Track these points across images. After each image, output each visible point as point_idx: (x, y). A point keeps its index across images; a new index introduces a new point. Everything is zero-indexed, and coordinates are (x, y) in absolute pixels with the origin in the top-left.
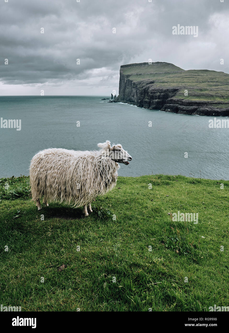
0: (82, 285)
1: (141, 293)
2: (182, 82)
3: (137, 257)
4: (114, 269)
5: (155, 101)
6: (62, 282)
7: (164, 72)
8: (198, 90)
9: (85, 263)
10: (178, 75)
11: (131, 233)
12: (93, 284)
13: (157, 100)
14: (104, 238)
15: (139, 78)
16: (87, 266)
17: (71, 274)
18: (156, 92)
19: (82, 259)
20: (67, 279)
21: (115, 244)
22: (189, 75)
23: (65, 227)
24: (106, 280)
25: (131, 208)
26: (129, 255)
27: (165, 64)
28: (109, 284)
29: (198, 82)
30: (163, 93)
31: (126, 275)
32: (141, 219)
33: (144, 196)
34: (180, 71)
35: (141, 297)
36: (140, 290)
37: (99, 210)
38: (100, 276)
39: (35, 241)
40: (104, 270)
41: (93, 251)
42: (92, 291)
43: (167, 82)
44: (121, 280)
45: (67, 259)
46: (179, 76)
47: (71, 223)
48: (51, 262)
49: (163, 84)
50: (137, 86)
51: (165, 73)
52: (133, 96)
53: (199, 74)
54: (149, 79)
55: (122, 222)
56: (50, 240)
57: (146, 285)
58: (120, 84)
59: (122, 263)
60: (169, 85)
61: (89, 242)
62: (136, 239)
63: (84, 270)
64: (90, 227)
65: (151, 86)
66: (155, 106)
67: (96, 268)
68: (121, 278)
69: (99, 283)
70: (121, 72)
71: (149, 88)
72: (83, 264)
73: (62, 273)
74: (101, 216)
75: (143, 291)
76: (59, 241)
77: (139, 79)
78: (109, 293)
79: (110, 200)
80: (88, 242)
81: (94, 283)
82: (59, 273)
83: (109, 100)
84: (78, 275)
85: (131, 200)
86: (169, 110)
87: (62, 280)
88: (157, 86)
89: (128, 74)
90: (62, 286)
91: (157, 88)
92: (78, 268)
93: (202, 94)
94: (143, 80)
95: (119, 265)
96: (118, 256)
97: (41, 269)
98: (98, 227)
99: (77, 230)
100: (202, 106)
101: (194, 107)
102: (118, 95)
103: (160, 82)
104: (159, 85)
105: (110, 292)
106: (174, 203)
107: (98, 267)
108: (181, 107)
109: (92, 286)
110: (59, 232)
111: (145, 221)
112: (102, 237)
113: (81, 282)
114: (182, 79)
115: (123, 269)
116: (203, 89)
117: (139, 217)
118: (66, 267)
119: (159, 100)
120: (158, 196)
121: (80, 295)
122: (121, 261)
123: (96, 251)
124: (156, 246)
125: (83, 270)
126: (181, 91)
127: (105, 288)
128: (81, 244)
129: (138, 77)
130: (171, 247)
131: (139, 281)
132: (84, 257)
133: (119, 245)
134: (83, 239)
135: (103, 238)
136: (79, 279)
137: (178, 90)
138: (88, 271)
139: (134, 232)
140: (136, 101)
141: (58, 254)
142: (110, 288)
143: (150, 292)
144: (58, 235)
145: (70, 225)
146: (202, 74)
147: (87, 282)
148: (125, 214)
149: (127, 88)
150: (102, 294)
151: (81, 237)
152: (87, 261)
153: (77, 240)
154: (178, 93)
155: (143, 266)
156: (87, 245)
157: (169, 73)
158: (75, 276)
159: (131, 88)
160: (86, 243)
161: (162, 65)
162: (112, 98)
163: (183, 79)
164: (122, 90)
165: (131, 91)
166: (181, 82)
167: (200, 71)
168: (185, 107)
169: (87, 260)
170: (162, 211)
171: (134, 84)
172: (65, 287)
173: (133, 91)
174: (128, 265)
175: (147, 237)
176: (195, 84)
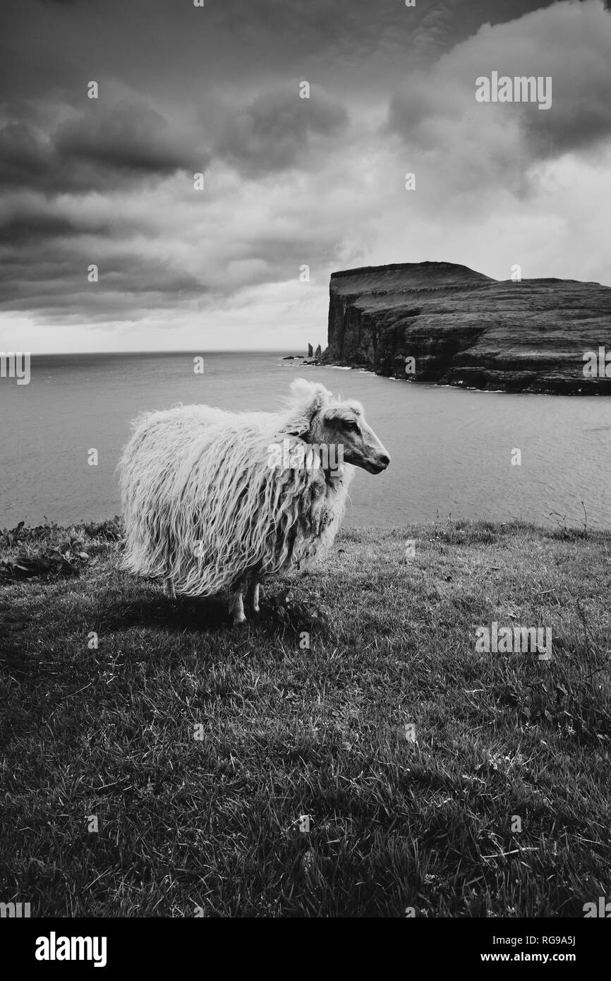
0: (217, 861)
1: (459, 892)
2: (493, 311)
3: (426, 749)
4: (341, 796)
5: (422, 359)
6: (139, 851)
7: (443, 287)
8: (533, 329)
9: (231, 775)
10: (480, 293)
11: (391, 672)
12: (261, 858)
13: (427, 358)
14: (301, 688)
15: (378, 302)
16: (238, 785)
17: (176, 816)
18: (424, 336)
19: (221, 762)
20: (160, 836)
21: (338, 707)
22: (509, 292)
23: (166, 654)
24: (313, 842)
25: (384, 601)
26: (395, 746)
27: (445, 266)
28: (326, 856)
29: (533, 310)
30: (442, 338)
31: (390, 821)
32: (422, 631)
33: (421, 569)
34: (486, 283)
35: (463, 911)
36: (455, 880)
37: (281, 604)
38: (289, 823)
39: (60, 701)
40: (304, 801)
41: (261, 733)
42: (258, 888)
43: (451, 312)
44: (372, 839)
45: (163, 761)
46: (484, 295)
47: (187, 641)
48: (106, 775)
49: (442, 317)
50: (373, 324)
51: (446, 289)
52: (366, 349)
53: (534, 290)
54: (405, 303)
55: (360, 639)
56: (109, 698)
57: (478, 858)
58: (330, 318)
59: (372, 775)
60: (458, 319)
61: (246, 704)
62: (413, 693)
63: (228, 801)
64: (251, 656)
65: (412, 322)
66: (422, 371)
67: (273, 792)
68: (372, 831)
69: (283, 854)
70: (333, 289)
71: (406, 326)
72: (224, 780)
73: (143, 813)
74: (287, 621)
75: (466, 884)
76: (142, 701)
77: (381, 304)
78: (329, 897)
79: (314, 580)
80: (242, 703)
81: (264, 853)
82: (130, 816)
83: (303, 360)
84: (203, 822)
85: (381, 578)
86: (461, 382)
87: (140, 842)
88: (428, 322)
89: (351, 293)
90: (139, 868)
91: (427, 327)
92: (204, 793)
93: (547, 340)
94: (391, 307)
95: (358, 782)
96: (352, 748)
97: (64, 800)
98: (277, 655)
99: (206, 664)
100: (547, 369)
101: (525, 372)
102: (325, 345)
103: (434, 313)
104: (432, 319)
105: (328, 891)
106: (522, 587)
107: (278, 790)
108: (494, 373)
109: (256, 867)
110: (143, 670)
111: (437, 635)
112: (293, 686)
113: (214, 851)
114: (490, 304)
115: (378, 798)
116: (546, 327)
117: (413, 624)
118: (156, 792)
119: (434, 357)
120: (466, 569)
121: (207, 904)
122: (366, 767)
123: (274, 731)
124: (489, 713)
125: (221, 801)
126: (489, 333)
127: (310, 873)
128: (218, 709)
129: (377, 300)
130: (543, 714)
131: (443, 842)
132: (225, 753)
133: (355, 713)
134: (224, 691)
135: (297, 689)
136: (206, 836)
137: (481, 329)
138: (241, 805)
139: (401, 670)
140: (373, 362)
141: (133, 745)
142: (328, 871)
143: (496, 891)
144: (138, 680)
145: (183, 649)
146: (543, 290)
147: (238, 850)
148: (367, 617)
149: (349, 327)
150: (299, 898)
151: (218, 686)
152: (239, 768)
153: (206, 696)
154: (482, 339)
155: (452, 782)
156: (238, 714)
157: (456, 288)
158: (189, 827)
159: (360, 328)
160: (236, 707)
161: (438, 268)
162: (310, 354)
163: (493, 304)
164: (336, 333)
165: (360, 334)
166: (489, 311)
167: (536, 283)
168: (503, 372)
169: (237, 766)
170: (487, 607)
171: (367, 316)
172: (148, 871)
173: (364, 334)
174: (395, 781)
175: (449, 685)
176: (525, 314)
